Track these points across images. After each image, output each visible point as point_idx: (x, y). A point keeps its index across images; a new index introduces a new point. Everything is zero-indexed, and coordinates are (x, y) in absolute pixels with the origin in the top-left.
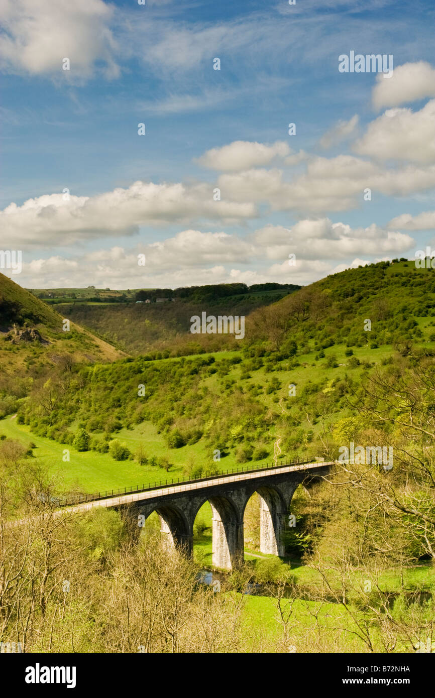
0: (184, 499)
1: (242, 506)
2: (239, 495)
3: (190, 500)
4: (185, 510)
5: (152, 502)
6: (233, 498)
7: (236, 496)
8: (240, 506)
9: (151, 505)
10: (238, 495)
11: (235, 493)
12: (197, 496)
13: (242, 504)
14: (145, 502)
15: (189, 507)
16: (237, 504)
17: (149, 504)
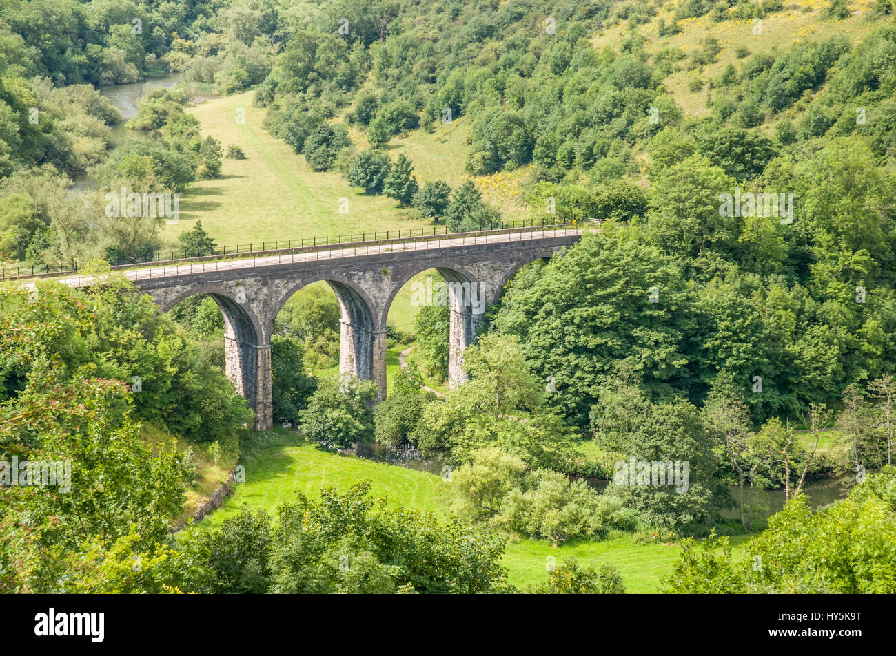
0: (250, 281)
1: (385, 301)
2: (378, 280)
3: (265, 284)
4: (252, 300)
5: (179, 283)
6: (363, 286)
7: (371, 282)
8: (379, 301)
9: (178, 288)
10: (374, 280)
11: (369, 275)
12: (281, 277)
13: (383, 298)
14: (163, 283)
15: (262, 297)
16: (371, 297)
17: (173, 286)
